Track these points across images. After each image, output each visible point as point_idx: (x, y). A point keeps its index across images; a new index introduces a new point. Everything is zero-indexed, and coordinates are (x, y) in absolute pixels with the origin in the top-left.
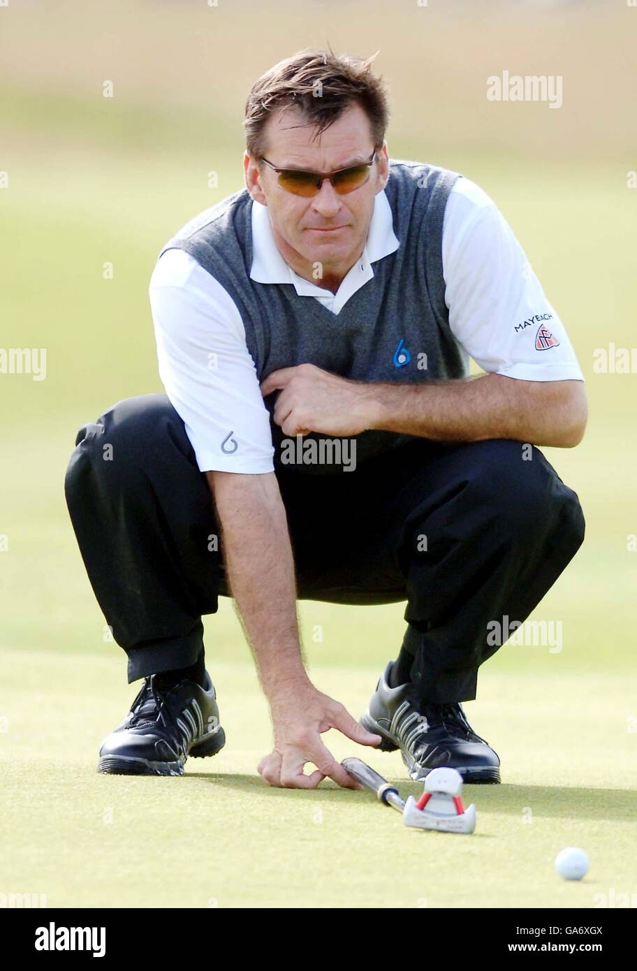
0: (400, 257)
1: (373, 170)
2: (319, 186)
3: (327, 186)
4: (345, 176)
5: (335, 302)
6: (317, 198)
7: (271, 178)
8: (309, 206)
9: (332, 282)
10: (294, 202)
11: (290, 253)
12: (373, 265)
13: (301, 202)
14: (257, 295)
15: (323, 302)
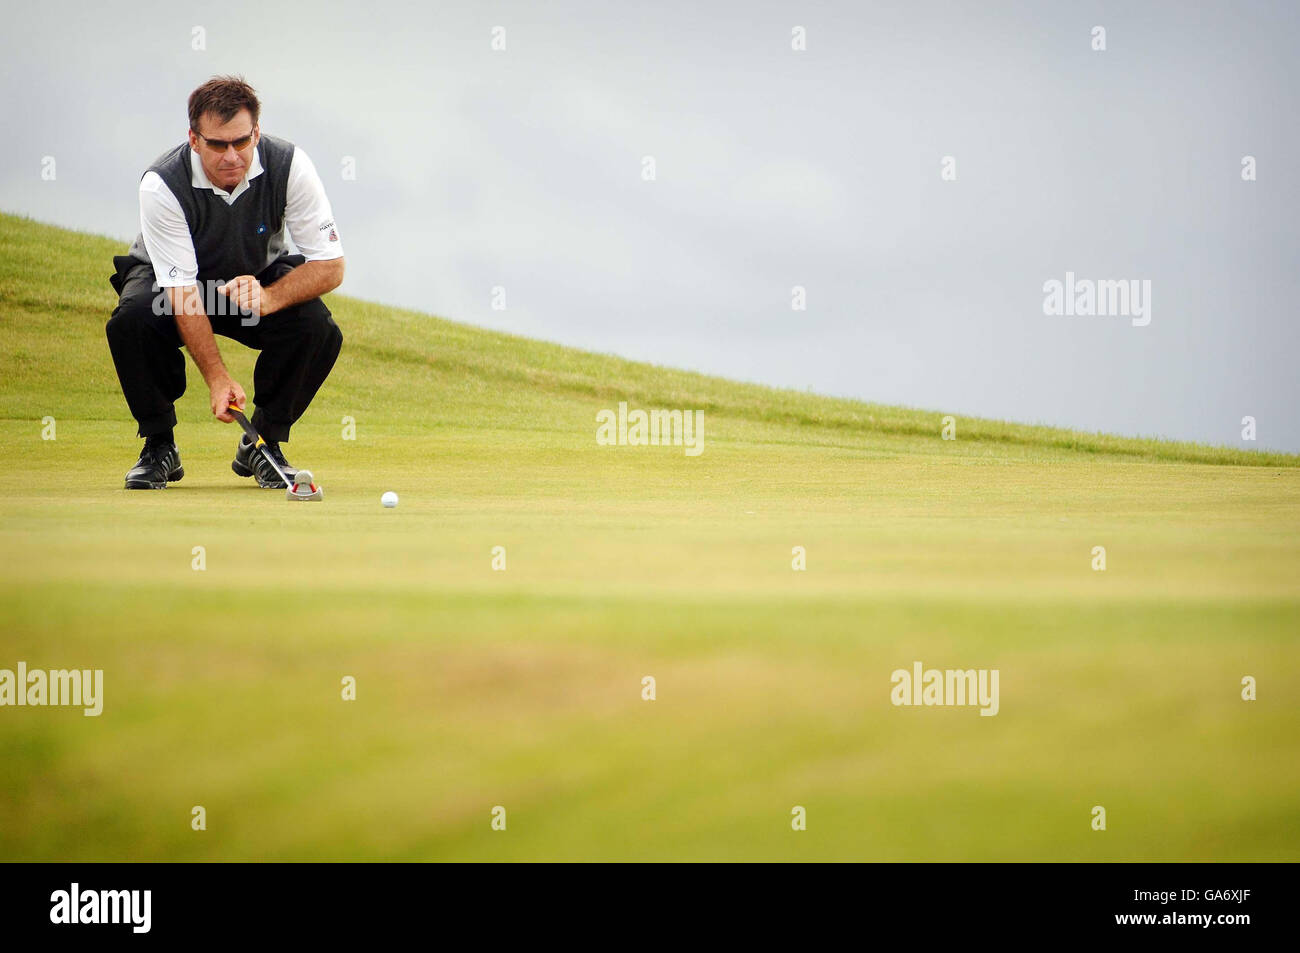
0: (265, 177)
1: (253, 138)
2: (227, 147)
3: (231, 148)
4: (240, 143)
5: (230, 199)
6: (226, 153)
7: (203, 143)
8: (222, 158)
9: (230, 189)
10: (215, 155)
11: (209, 176)
12: (250, 181)
13: (219, 155)
14: (193, 194)
15: (224, 198)
